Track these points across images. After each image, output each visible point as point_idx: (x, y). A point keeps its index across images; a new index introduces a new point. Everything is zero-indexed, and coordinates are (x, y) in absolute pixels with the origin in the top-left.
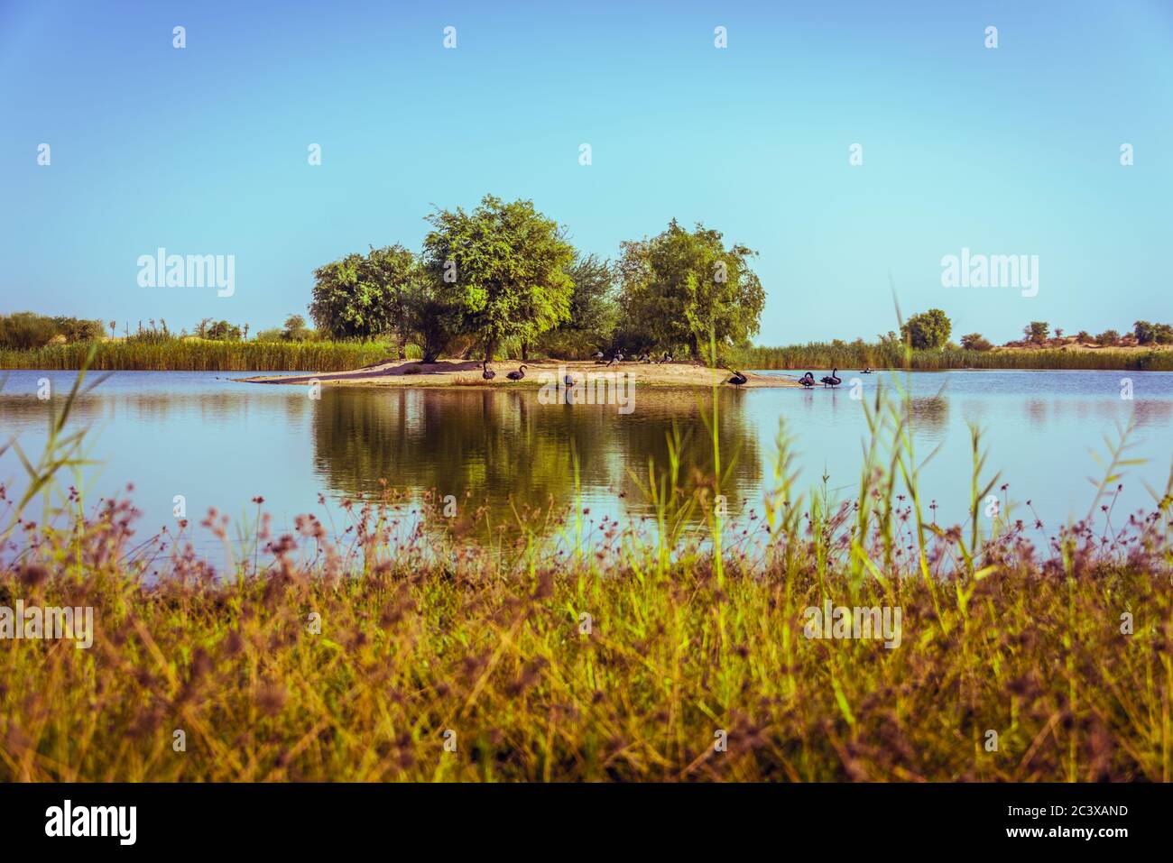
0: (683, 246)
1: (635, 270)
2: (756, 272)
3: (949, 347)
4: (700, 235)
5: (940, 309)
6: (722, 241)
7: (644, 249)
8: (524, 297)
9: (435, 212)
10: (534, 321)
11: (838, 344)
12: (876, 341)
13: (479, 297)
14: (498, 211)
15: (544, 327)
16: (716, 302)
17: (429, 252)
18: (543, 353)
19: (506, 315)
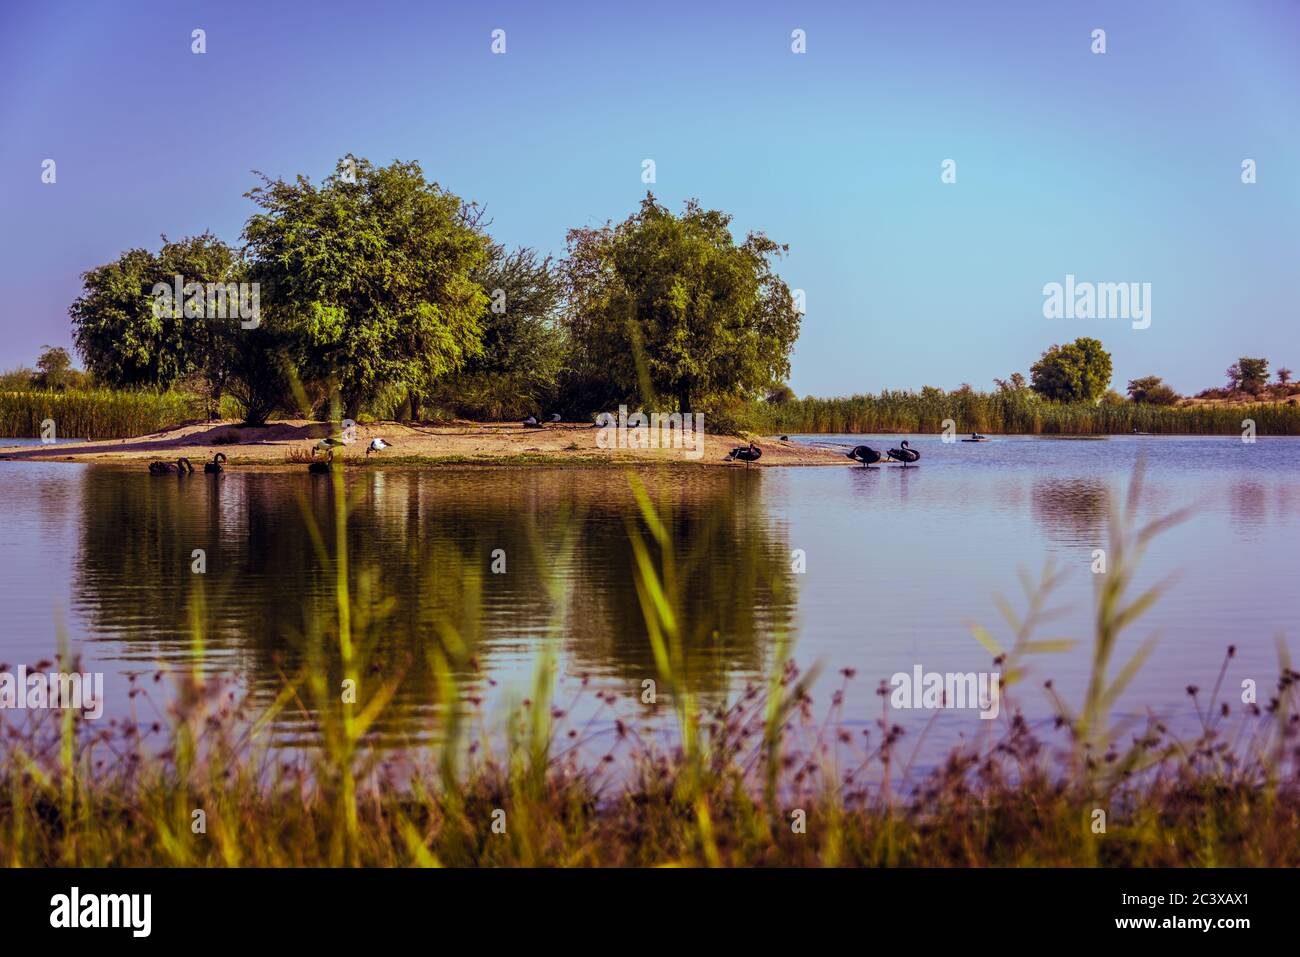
0: (666, 238)
1: (592, 276)
2: (784, 279)
3: (1109, 399)
4: (693, 220)
5: (1094, 338)
6: (729, 228)
7: (605, 242)
8: (407, 320)
9: (263, 185)
10: (423, 358)
11: (929, 393)
12: (990, 389)
13: (331, 319)
14: (365, 182)
15: (440, 368)
16: (718, 329)
17: (252, 248)
18: (448, 409)
19: (375, 348)
